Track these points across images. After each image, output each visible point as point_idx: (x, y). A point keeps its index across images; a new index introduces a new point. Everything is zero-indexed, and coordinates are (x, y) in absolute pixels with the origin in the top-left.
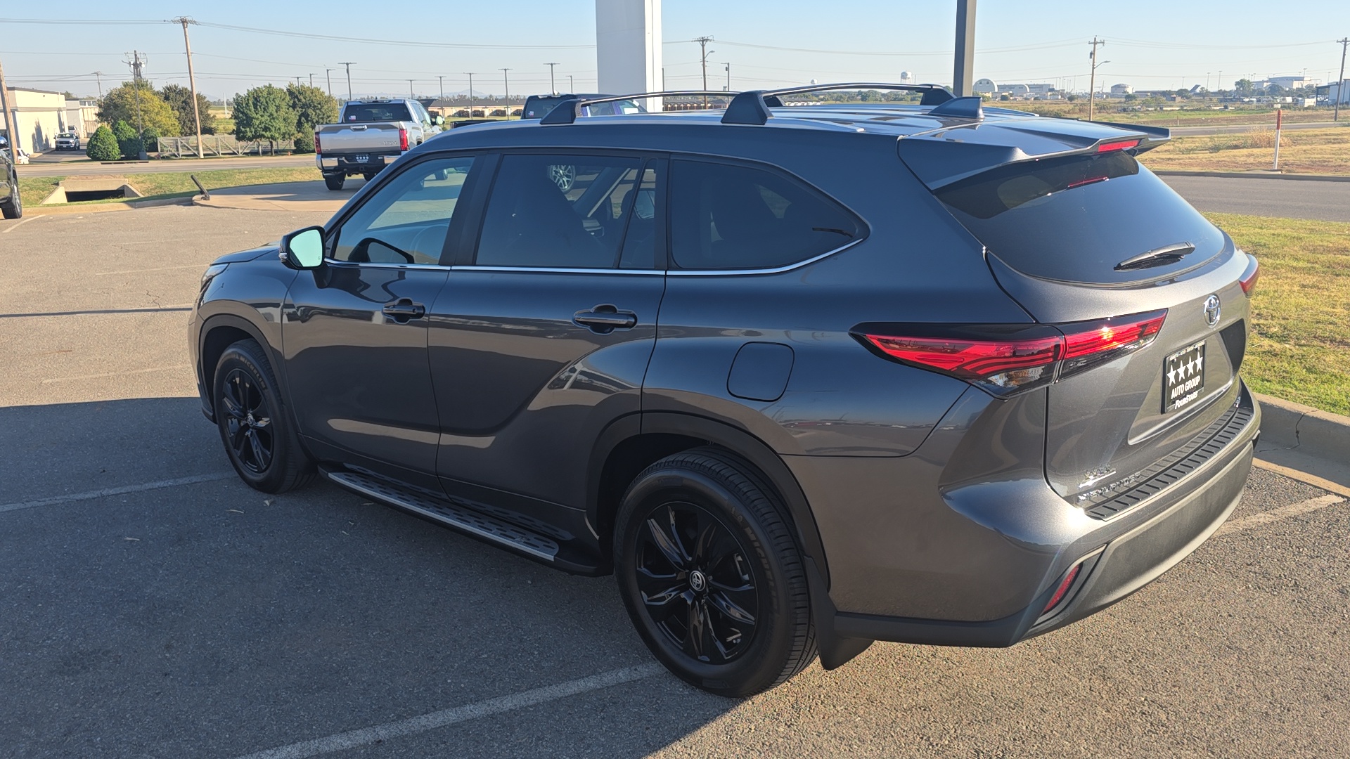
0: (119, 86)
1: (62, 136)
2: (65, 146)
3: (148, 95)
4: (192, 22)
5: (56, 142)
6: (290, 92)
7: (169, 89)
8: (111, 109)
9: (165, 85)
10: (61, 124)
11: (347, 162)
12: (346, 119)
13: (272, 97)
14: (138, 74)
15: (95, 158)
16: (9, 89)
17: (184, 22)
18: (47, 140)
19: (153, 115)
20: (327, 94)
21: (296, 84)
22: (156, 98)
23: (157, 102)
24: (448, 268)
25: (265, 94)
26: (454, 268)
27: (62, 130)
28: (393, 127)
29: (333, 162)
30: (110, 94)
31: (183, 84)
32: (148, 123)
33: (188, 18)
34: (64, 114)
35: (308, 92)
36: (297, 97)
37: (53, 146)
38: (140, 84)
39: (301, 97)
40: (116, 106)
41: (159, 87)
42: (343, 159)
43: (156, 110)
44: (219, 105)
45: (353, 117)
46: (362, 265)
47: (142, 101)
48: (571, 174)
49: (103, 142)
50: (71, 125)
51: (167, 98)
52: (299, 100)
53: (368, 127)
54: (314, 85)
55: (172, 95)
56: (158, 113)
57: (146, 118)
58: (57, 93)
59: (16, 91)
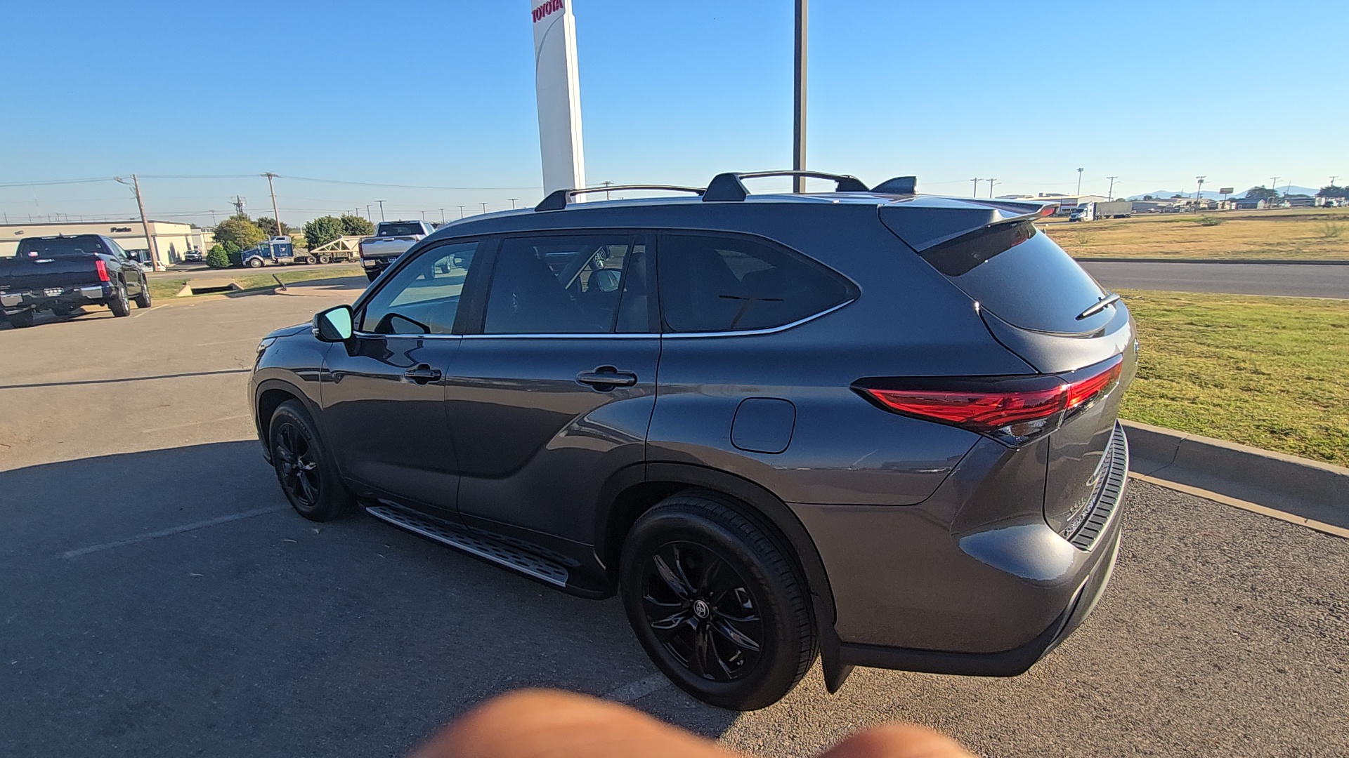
0: (227, 218)
1: (189, 253)
2: (191, 259)
3: (247, 224)
4: (275, 176)
5: (186, 257)
6: (343, 220)
7: (262, 220)
8: (222, 233)
9: (258, 218)
10: (188, 245)
11: (381, 263)
12: (380, 234)
13: (331, 223)
14: (241, 211)
15: (212, 267)
16: (149, 222)
17: (269, 175)
18: (179, 255)
19: (251, 237)
20: (368, 221)
21: (347, 215)
22: (252, 226)
23: (254, 228)
24: (460, 337)
25: (326, 222)
26: (465, 336)
27: (189, 248)
28: (412, 239)
29: (372, 263)
30: (222, 224)
31: (271, 216)
32: (248, 242)
33: (272, 173)
34: (190, 238)
35: (355, 220)
36: (348, 223)
37: (183, 259)
38: (242, 217)
39: (351, 223)
40: (226, 231)
41: (254, 219)
42: (379, 260)
43: (253, 234)
44: (297, 230)
45: (384, 233)
46: (388, 336)
47: (243, 228)
49: (217, 255)
50: (196, 245)
51: (260, 226)
52: (350, 225)
53: (396, 239)
54: (359, 216)
55: (263, 224)
56: (254, 236)
57: (247, 239)
58: (185, 224)
59: (155, 223)
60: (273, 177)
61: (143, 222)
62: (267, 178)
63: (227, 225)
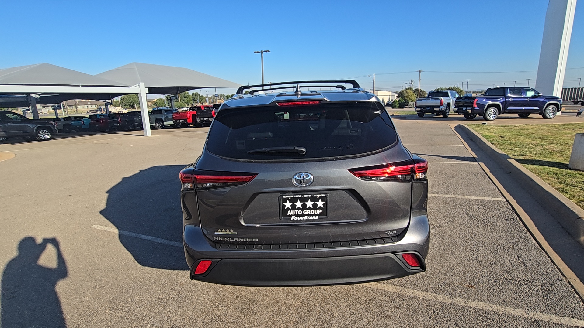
1: (389, 102)
2: (388, 104)
3: (411, 91)
5: (387, 103)
7: (417, 89)
8: (401, 95)
10: (389, 99)
15: (393, 108)
18: (385, 103)
19: (410, 96)
23: (412, 93)
27: (389, 100)
30: (401, 91)
32: (408, 99)
34: (390, 97)
37: (386, 104)
38: (410, 88)
40: (401, 94)
41: (414, 89)
43: (411, 95)
44: (426, 93)
45: (431, 96)
47: (408, 93)
48: (496, 114)
49: (395, 104)
50: (392, 99)
51: (415, 92)
55: (417, 91)
56: (411, 96)
57: (408, 97)
58: (389, 91)
59: (379, 91)
60: (421, 72)
61: (373, 91)
62: (419, 72)
63: (403, 92)
